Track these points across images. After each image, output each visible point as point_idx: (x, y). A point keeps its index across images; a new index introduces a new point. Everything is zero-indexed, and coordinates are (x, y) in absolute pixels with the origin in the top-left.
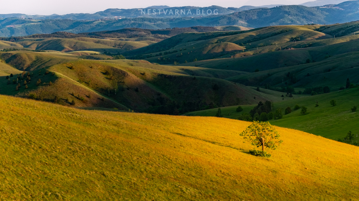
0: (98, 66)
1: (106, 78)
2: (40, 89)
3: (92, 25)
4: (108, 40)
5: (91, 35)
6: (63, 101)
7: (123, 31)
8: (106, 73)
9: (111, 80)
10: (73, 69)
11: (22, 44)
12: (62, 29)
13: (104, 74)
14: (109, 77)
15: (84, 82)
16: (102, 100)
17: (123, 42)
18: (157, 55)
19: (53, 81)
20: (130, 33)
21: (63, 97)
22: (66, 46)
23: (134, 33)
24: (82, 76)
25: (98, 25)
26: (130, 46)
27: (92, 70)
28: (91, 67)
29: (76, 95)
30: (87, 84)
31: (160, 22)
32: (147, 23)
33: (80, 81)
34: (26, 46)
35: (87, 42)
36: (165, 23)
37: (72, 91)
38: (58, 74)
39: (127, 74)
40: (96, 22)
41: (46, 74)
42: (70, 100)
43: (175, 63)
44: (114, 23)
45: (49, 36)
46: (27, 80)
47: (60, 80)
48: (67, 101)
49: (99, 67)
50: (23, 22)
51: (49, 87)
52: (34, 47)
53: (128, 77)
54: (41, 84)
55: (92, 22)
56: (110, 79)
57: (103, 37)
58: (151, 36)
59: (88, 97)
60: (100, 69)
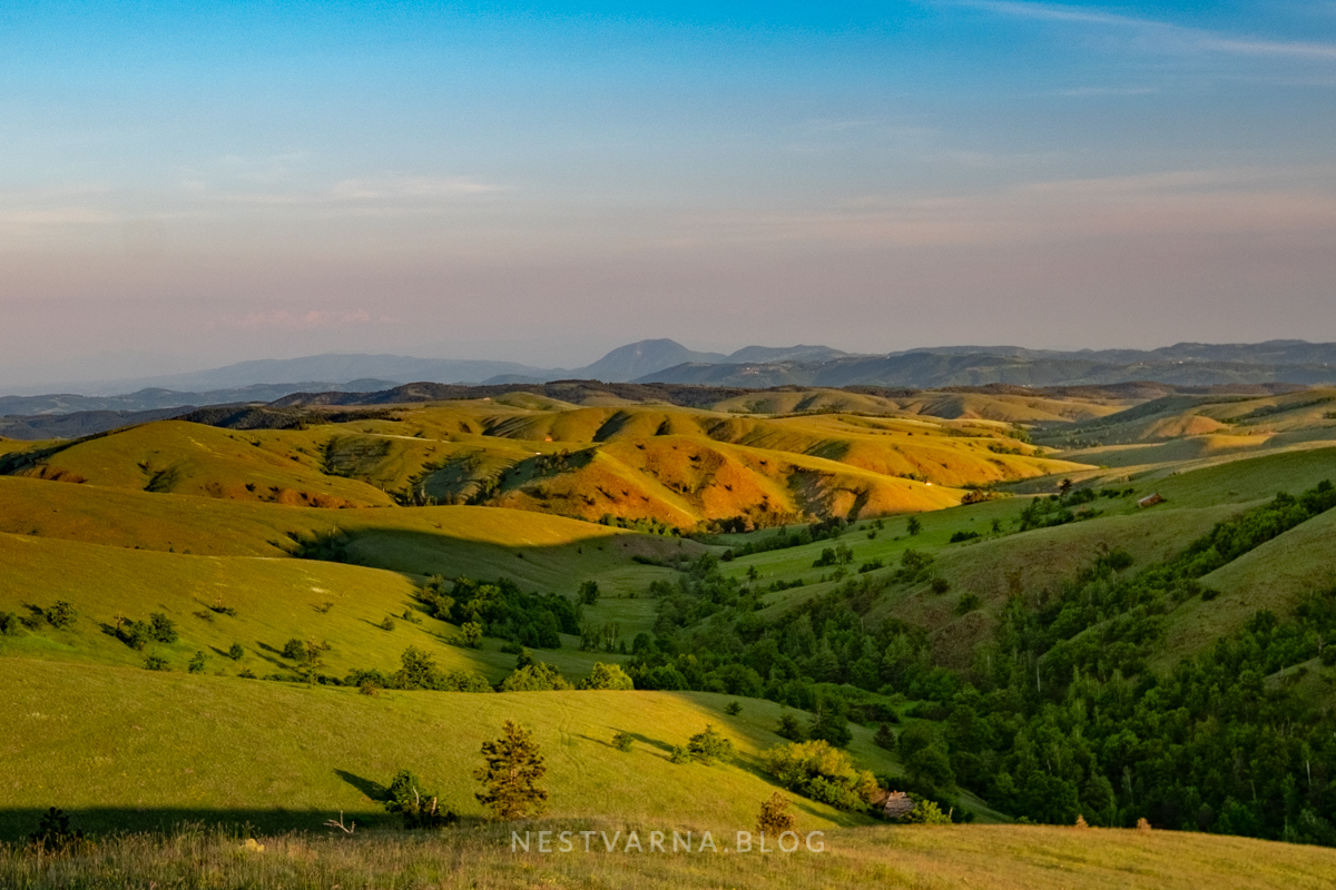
0: (688, 447)
1: (693, 467)
3: (1124, 372)
6: (580, 498)
9: (699, 471)
10: (644, 449)
13: (692, 459)
14: (697, 464)
15: (651, 470)
24: (653, 462)
25: (1136, 373)
27: (676, 452)
28: (675, 448)
29: (605, 490)
39: (726, 462)
40: (1133, 368)
49: (691, 448)
51: (571, 475)
53: (725, 466)
60: (691, 452)
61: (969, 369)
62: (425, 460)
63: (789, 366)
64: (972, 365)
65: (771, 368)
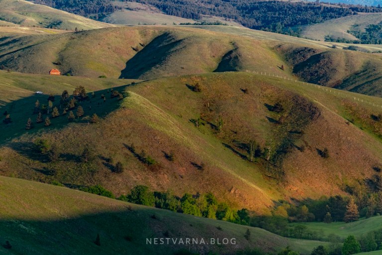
0: (265, 90)
1: (271, 120)
6: (100, 161)
8: (275, 108)
9: (279, 126)
10: (199, 90)
13: (270, 108)
14: (277, 117)
15: (208, 123)
24: (211, 110)
27: (246, 96)
28: (245, 91)
29: (140, 151)
30: (215, 129)
39: (320, 114)
49: (269, 91)
51: (87, 127)
53: (318, 120)
56: (278, 122)
59: (169, 157)
60: (267, 97)
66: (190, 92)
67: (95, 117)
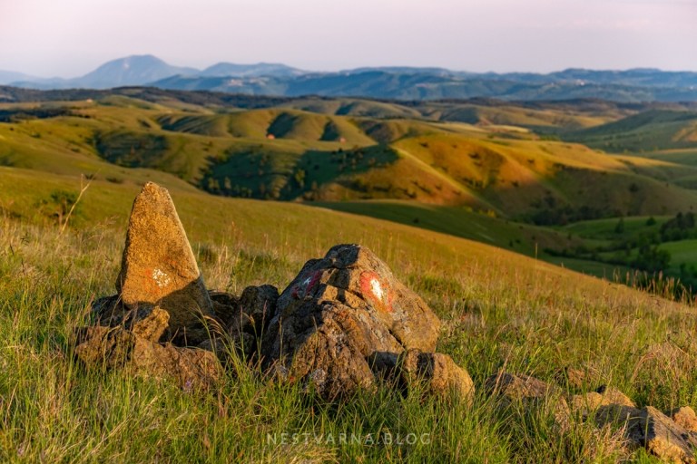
1: (474, 163)
2: (372, 172)
3: (540, 90)
4: (548, 113)
5: (526, 104)
6: (401, 192)
7: (576, 101)
8: (475, 156)
9: (481, 167)
10: (428, 147)
11: (420, 111)
12: (496, 94)
14: (478, 161)
16: (459, 194)
17: (568, 118)
18: (606, 139)
19: (391, 162)
20: (585, 105)
21: (402, 186)
22: (483, 118)
23: (591, 105)
24: (439, 159)
25: (549, 91)
26: (577, 124)
27: (456, 150)
28: (455, 147)
29: (421, 185)
30: (445, 170)
31: (640, 92)
32: (622, 92)
33: (434, 166)
34: (425, 114)
35: (514, 115)
36: (649, 94)
37: (417, 178)
38: (402, 152)
40: (547, 87)
41: (385, 151)
42: (411, 192)
43: (626, 151)
44: (573, 89)
45: (464, 102)
46: (358, 159)
47: (401, 162)
48: (406, 192)
49: (468, 146)
50: (441, 80)
51: (384, 171)
52: (436, 116)
54: (374, 166)
55: (539, 87)
56: (479, 165)
57: (541, 108)
58: (614, 112)
59: (439, 188)
60: (468, 150)
61: (418, 85)
62: (205, 154)
63: (266, 79)
64: (418, 82)
65: (252, 81)
66: (423, 148)
67: (388, 164)
